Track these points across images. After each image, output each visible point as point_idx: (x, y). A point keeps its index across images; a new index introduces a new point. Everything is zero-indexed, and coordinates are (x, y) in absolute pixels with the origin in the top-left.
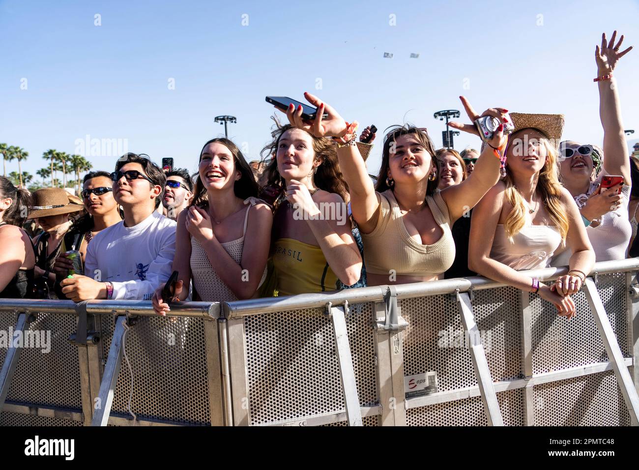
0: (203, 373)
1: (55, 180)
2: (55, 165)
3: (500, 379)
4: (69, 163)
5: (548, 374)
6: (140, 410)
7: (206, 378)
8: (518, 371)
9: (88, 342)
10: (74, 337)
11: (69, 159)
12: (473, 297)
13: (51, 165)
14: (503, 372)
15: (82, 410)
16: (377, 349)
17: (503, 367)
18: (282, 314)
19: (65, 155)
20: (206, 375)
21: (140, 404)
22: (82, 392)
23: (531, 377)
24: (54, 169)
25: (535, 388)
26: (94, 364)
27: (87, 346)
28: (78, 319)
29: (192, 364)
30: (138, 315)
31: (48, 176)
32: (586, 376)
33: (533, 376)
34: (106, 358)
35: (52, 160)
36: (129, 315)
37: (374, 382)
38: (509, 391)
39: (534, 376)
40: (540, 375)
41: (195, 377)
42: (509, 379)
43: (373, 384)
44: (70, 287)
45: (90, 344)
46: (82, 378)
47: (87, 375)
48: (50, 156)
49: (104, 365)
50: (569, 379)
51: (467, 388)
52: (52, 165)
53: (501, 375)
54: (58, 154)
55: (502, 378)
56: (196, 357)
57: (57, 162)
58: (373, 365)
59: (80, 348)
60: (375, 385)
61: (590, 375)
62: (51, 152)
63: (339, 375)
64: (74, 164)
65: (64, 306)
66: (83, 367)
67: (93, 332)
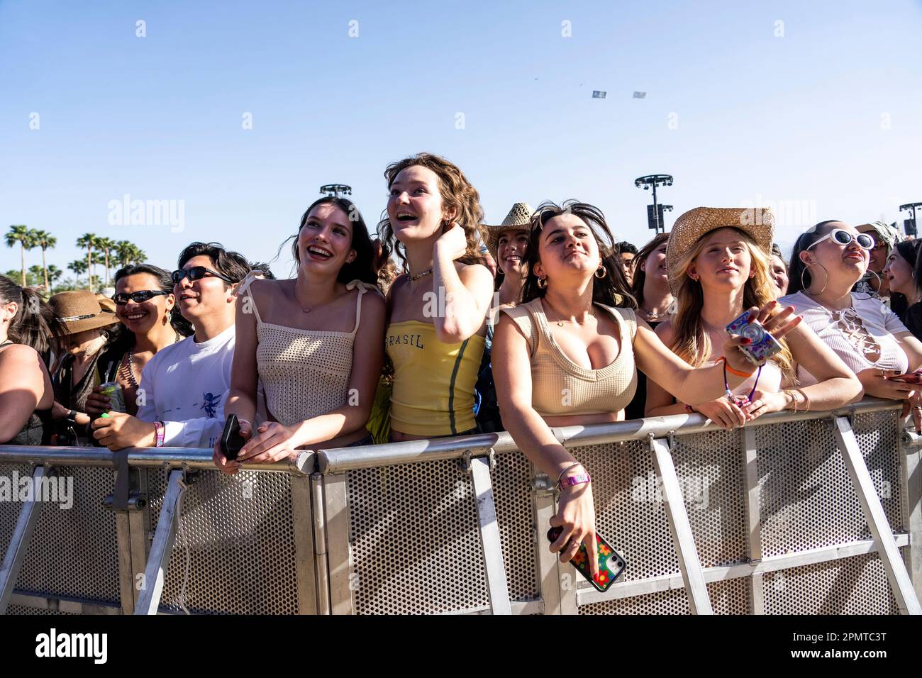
0: (289, 551)
1: (93, 278)
2: (94, 255)
3: (714, 563)
4: (114, 253)
5: (784, 556)
6: (201, 604)
7: (293, 559)
8: (741, 551)
9: (130, 507)
10: (111, 499)
11: (115, 248)
12: (673, 444)
13: (88, 256)
14: (719, 553)
15: (120, 603)
16: (536, 519)
17: (719, 545)
18: (401, 467)
19: (108, 242)
20: (293, 554)
21: (201, 594)
22: (121, 577)
23: (759, 561)
24: (92, 262)
25: (766, 577)
26: (138, 538)
27: (128, 512)
28: (116, 474)
29: (273, 539)
30: (199, 469)
31: (84, 271)
32: (841, 560)
33: (763, 560)
34: (155, 529)
35: (89, 248)
36: (188, 468)
37: (533, 566)
38: (729, 581)
39: (765, 559)
40: (772, 557)
41: (278, 557)
42: (728, 563)
43: (532, 568)
44: (105, 430)
45: (133, 510)
46: (120, 558)
47: (128, 552)
48: (87, 243)
49: (152, 540)
50: (816, 565)
51: (667, 576)
52: (90, 256)
53: (717, 558)
54: (98, 241)
55: (717, 562)
56: (280, 529)
57: (97, 252)
58: (531, 541)
59: (118, 515)
60: (533, 571)
61: (847, 559)
62: (88, 237)
63: (483, 571)
64: (121, 255)
65: (97, 456)
66: (122, 543)
67: (136, 492)
